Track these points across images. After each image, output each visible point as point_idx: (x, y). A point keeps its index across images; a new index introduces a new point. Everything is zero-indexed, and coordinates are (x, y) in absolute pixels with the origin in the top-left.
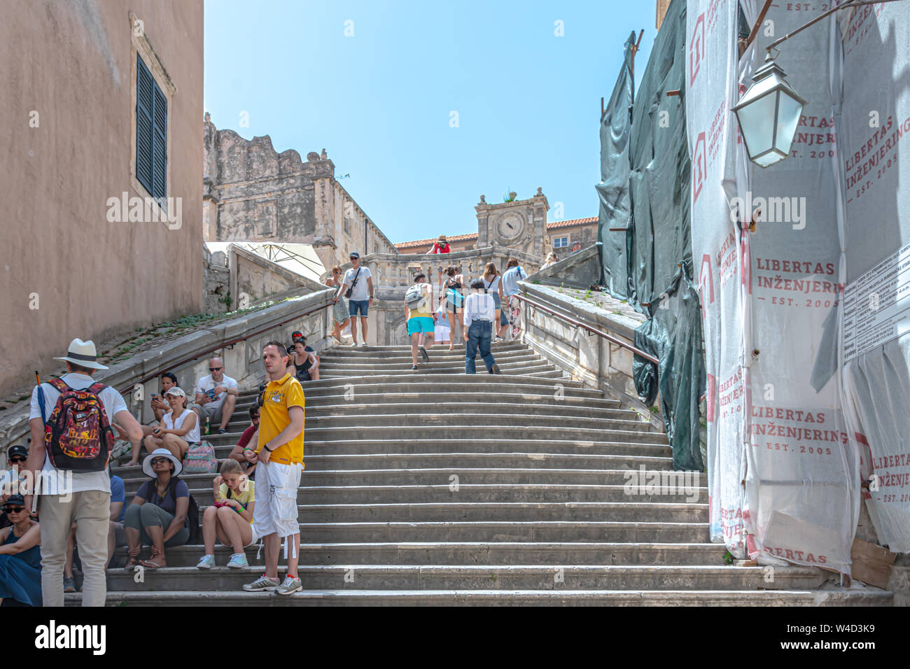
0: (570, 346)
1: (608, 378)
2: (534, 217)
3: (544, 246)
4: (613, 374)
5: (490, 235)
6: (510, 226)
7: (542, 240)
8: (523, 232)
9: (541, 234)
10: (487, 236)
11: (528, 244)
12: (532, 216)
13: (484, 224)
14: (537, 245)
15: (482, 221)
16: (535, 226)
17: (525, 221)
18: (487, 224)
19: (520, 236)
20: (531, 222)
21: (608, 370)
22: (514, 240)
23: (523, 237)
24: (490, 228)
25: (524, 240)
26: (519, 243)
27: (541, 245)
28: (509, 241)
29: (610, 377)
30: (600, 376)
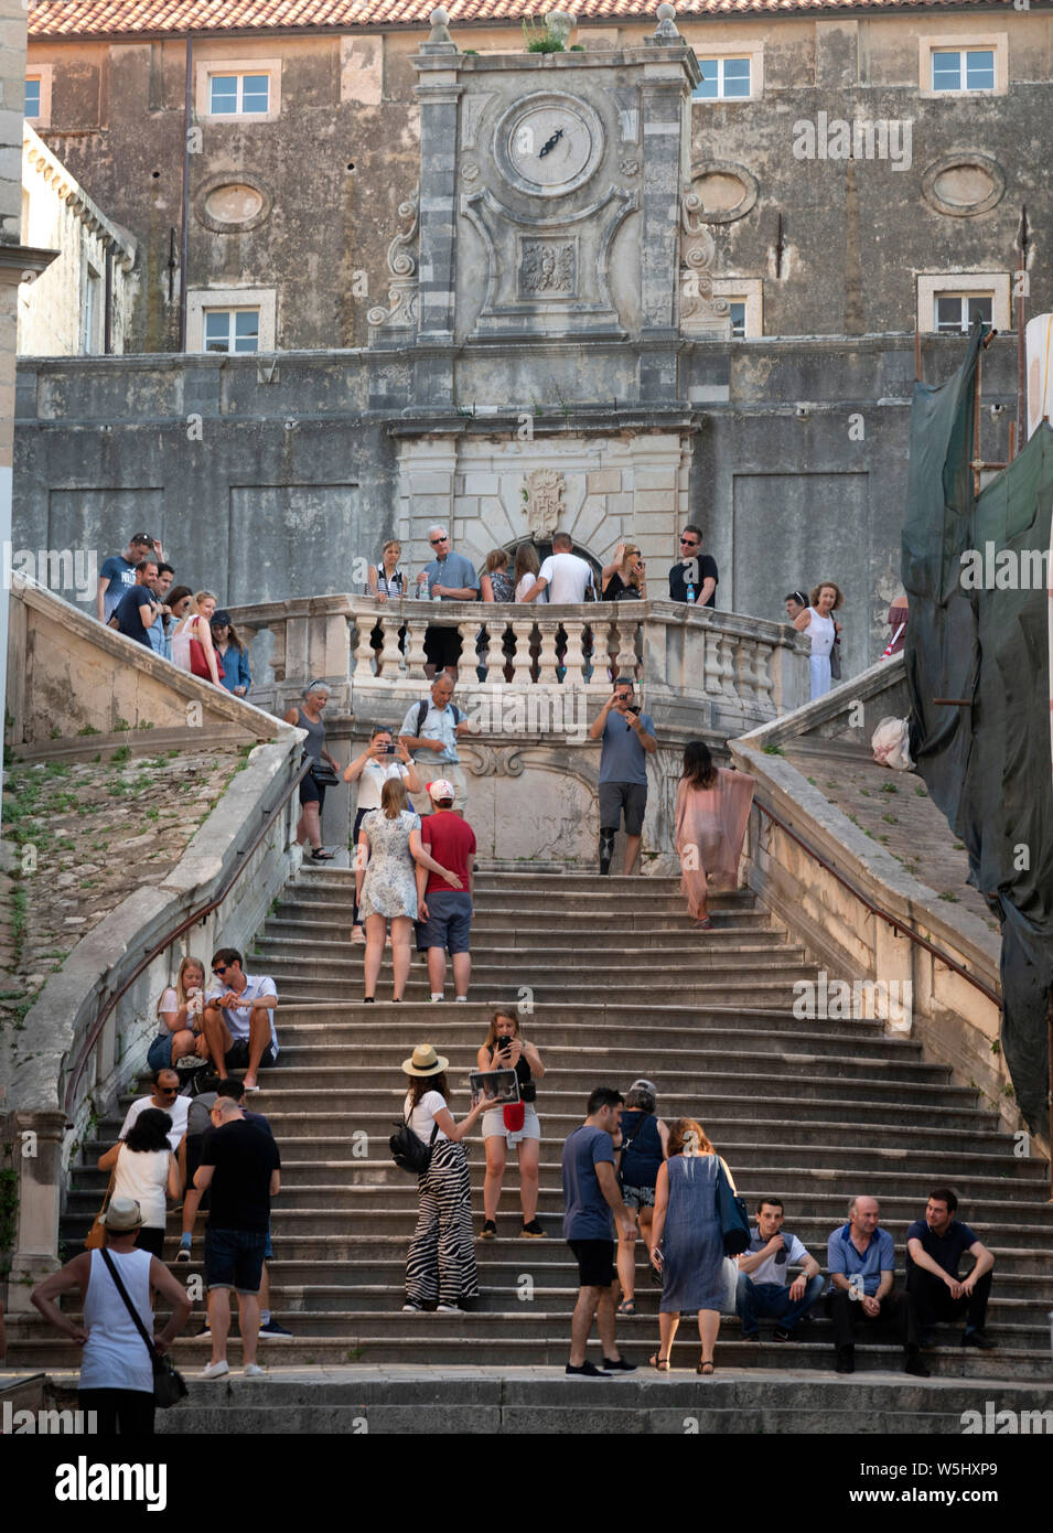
0: (856, 936)
1: (930, 1018)
2: (643, 120)
3: (681, 227)
4: (938, 1012)
5: (469, 172)
6: (550, 146)
7: (673, 213)
8: (597, 171)
9: (671, 188)
10: (456, 174)
11: (620, 224)
12: (634, 113)
13: (444, 125)
14: (654, 227)
15: (437, 112)
16: (648, 154)
17: (611, 129)
18: (458, 128)
19: (587, 185)
20: (630, 134)
21: (929, 1004)
22: (564, 197)
23: (603, 191)
24: (467, 142)
25: (604, 206)
26: (585, 212)
27: (671, 233)
28: (545, 200)
29: (933, 1016)
30: (916, 1010)
